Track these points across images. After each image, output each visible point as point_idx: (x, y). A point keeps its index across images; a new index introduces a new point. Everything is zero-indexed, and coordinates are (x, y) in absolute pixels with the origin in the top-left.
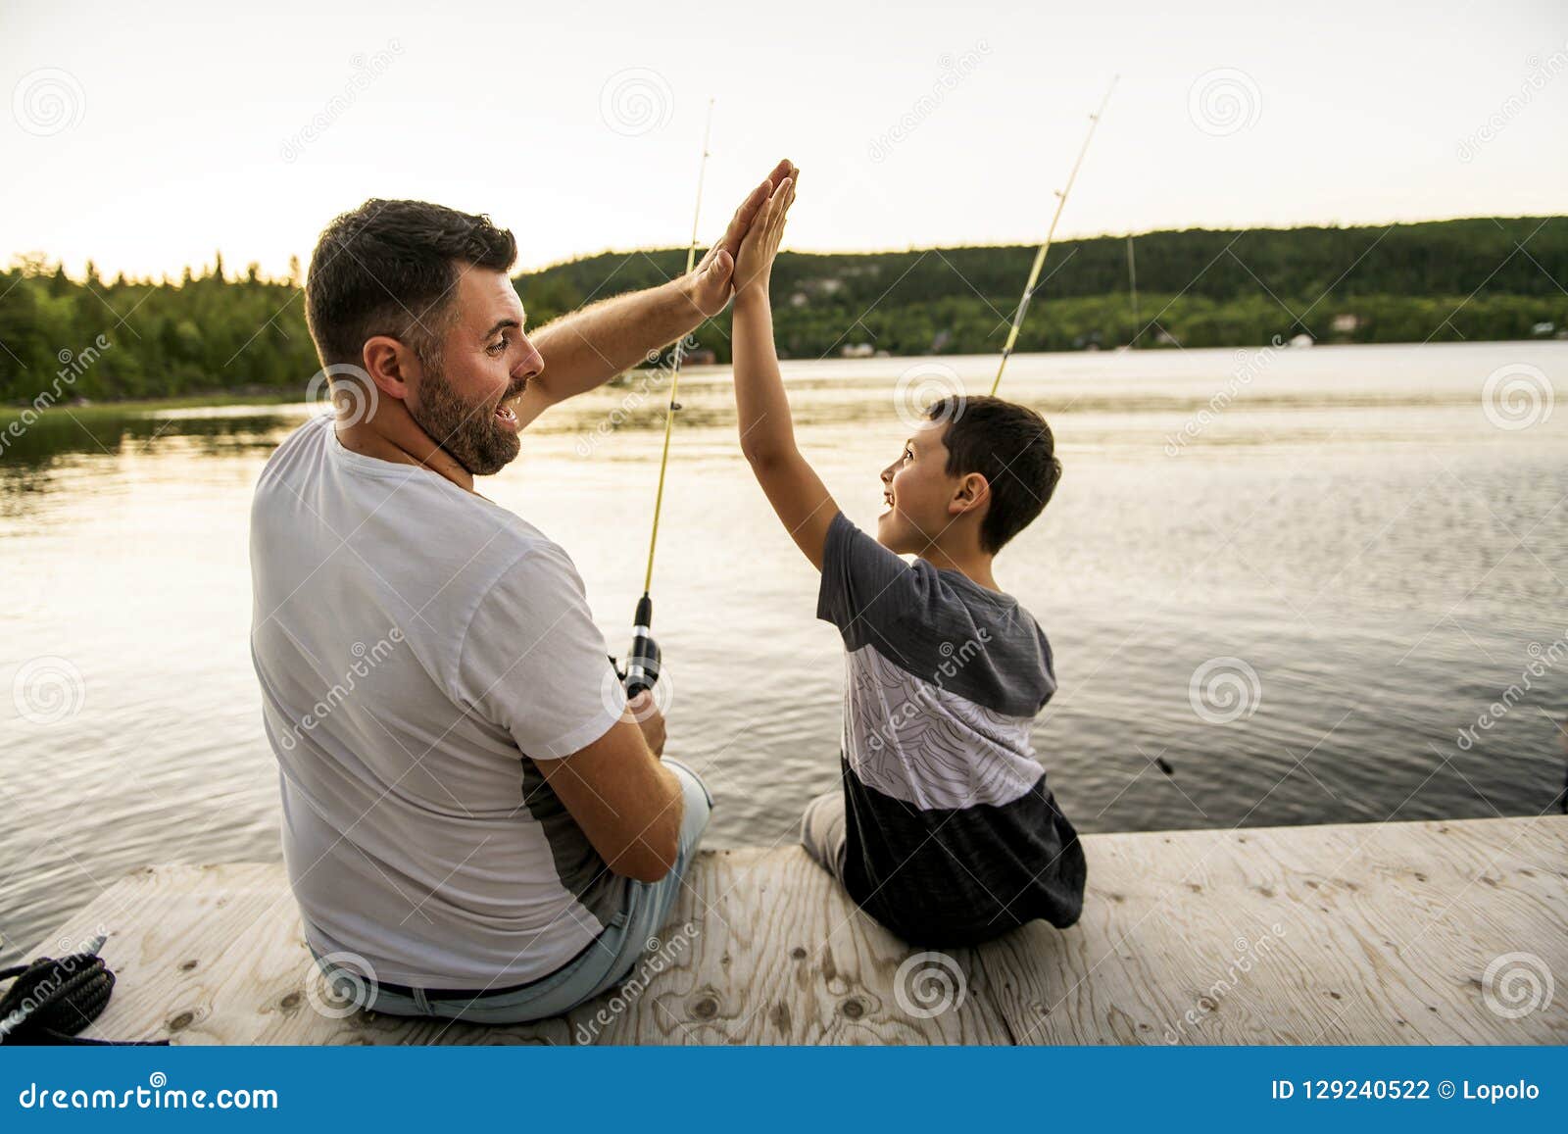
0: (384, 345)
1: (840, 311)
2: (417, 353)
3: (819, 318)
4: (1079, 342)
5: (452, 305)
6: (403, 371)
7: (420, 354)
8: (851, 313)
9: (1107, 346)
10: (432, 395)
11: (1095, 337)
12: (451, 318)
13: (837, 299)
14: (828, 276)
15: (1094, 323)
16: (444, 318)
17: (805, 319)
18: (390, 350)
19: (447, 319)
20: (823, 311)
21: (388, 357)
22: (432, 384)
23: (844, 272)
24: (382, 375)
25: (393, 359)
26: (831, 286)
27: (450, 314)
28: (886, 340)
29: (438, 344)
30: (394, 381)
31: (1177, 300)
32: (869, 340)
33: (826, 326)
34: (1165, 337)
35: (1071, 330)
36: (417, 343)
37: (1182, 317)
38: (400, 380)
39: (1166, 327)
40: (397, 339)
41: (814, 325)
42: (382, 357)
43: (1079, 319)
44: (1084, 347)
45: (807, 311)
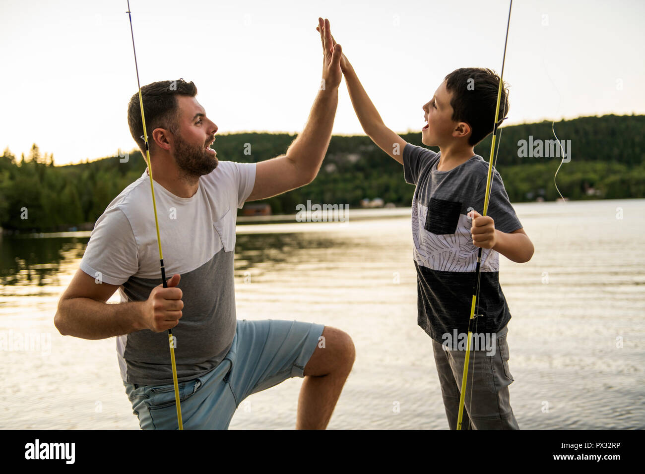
0: (159, 131)
1: (360, 175)
2: (171, 131)
3: (345, 181)
4: (530, 195)
5: (178, 111)
6: (168, 139)
7: (172, 132)
8: (367, 177)
9: (551, 198)
10: (179, 146)
11: (542, 192)
12: (179, 115)
13: (357, 167)
14: (352, 152)
15: (540, 182)
16: (176, 116)
17: (335, 181)
18: (162, 133)
19: (178, 116)
20: (348, 176)
21: (162, 136)
22: (178, 142)
23: (362, 148)
24: (161, 142)
25: (163, 136)
26: (353, 158)
27: (178, 114)
28: (393, 196)
29: (177, 126)
30: (166, 144)
31: (600, 166)
32: (380, 196)
33: (350, 186)
34: (591, 192)
35: (524, 187)
36: (170, 127)
37: (602, 178)
38: (168, 143)
39: (592, 185)
40: (163, 128)
41: (341, 186)
42: (160, 136)
43: (529, 179)
44: (534, 200)
45: (337, 176)
